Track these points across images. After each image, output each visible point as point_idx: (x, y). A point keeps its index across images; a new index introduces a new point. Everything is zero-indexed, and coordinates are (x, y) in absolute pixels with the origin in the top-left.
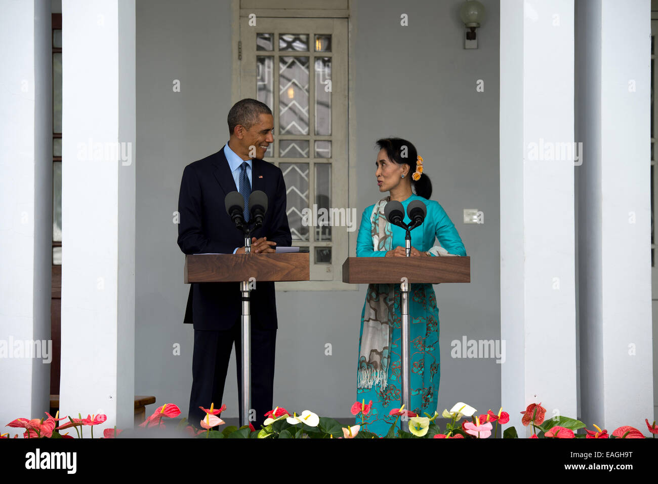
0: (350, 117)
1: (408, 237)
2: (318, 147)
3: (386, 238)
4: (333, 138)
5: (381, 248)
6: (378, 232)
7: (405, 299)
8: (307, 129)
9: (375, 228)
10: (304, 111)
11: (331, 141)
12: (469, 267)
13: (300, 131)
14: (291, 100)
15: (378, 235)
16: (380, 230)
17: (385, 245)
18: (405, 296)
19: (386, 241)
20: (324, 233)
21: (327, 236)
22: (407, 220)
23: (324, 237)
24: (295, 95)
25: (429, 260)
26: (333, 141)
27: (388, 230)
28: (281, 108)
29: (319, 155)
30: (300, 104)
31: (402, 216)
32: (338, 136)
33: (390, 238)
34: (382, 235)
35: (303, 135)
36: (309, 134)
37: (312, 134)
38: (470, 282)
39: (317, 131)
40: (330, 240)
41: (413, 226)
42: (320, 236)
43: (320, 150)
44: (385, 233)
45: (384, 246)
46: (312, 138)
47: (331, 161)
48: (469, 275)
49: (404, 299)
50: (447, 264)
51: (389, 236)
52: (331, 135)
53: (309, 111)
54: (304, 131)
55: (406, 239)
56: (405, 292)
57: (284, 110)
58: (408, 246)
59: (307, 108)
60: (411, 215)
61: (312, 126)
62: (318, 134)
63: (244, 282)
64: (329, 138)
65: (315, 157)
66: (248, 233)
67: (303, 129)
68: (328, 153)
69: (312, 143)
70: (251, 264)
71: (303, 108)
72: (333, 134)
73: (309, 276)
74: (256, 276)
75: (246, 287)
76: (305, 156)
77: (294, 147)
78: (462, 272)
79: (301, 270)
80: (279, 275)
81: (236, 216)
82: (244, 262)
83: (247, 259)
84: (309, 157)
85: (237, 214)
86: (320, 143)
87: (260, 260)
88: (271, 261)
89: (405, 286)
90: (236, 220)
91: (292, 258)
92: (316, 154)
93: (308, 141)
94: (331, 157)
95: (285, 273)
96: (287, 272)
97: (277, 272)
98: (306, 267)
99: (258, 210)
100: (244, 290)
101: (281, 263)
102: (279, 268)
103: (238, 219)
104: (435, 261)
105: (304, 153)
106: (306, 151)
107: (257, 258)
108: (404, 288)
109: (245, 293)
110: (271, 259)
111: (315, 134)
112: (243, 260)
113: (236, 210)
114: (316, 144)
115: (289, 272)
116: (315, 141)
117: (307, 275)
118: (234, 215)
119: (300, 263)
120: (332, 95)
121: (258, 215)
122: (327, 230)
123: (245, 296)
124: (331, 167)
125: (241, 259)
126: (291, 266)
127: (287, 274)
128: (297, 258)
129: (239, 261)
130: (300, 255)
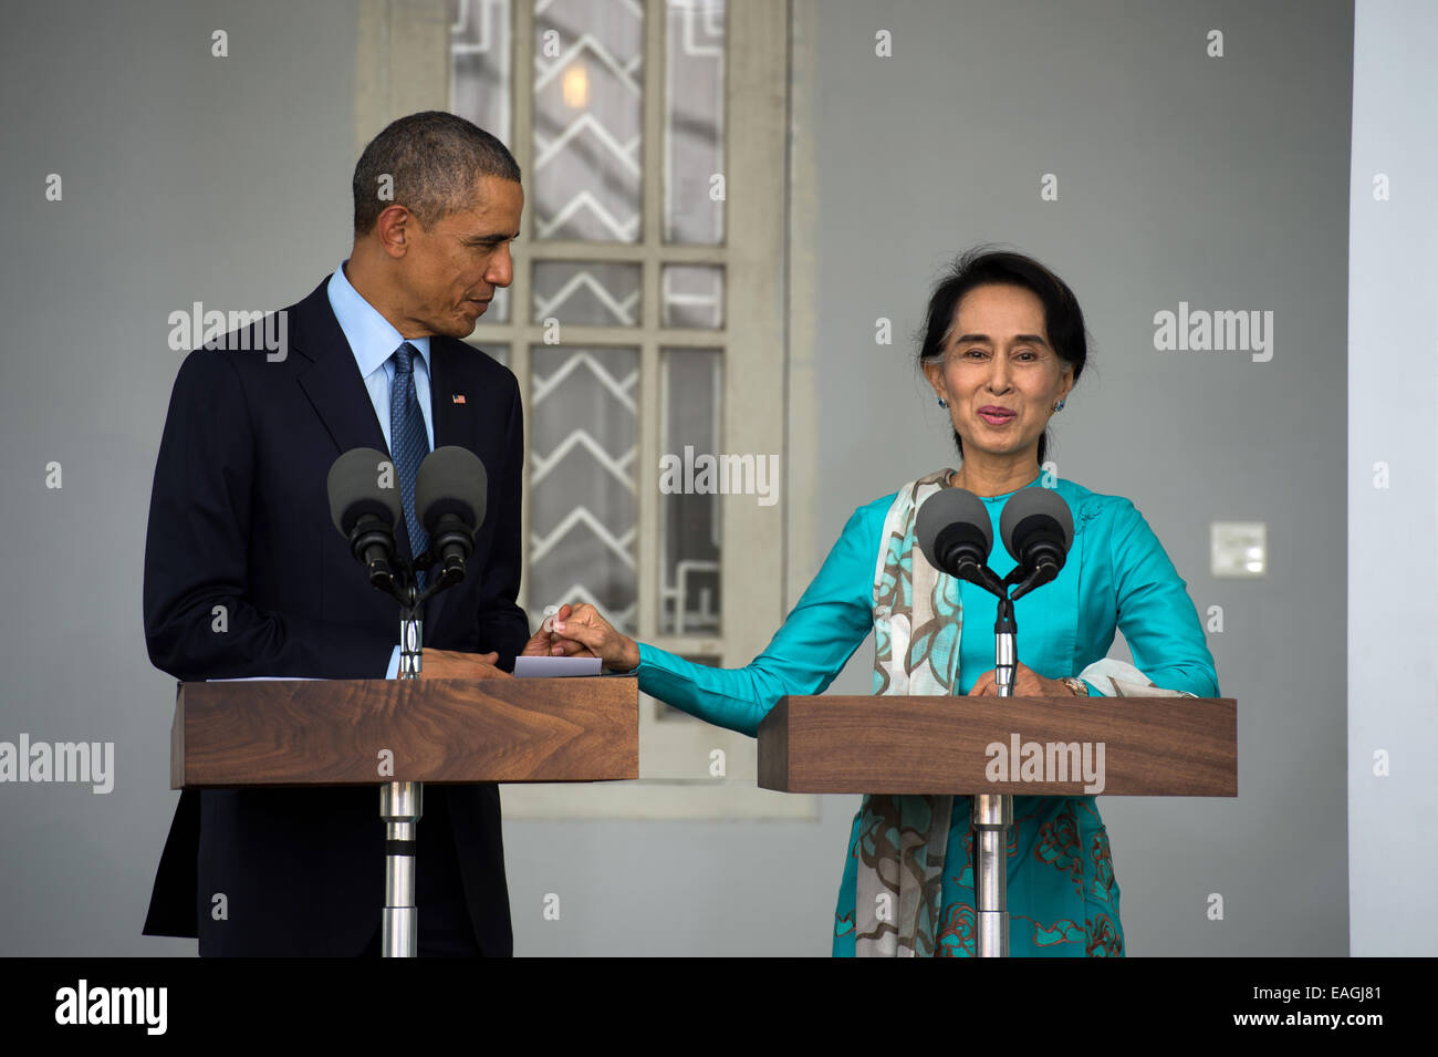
0: (794, 176)
1: (1006, 622)
2: (675, 289)
3: (939, 629)
4: (728, 256)
5: (919, 664)
6: (907, 603)
7: (991, 854)
8: (633, 223)
9: (897, 589)
10: (624, 155)
11: (721, 268)
12: (1233, 739)
13: (606, 230)
14: (577, 115)
15: (908, 613)
16: (916, 596)
17: (934, 652)
18: (990, 841)
19: (938, 637)
20: (692, 604)
21: (704, 616)
22: (1001, 561)
23: (694, 619)
24: (592, 91)
25: (1082, 711)
26: (731, 269)
27: (945, 599)
28: (540, 140)
29: (677, 318)
30: (608, 127)
31: (984, 548)
32: (751, 248)
33: (954, 627)
34: (922, 616)
35: (615, 242)
36: (640, 239)
37: (653, 239)
38: (1234, 794)
39: (675, 231)
40: (713, 630)
41: (1027, 584)
42: (681, 617)
43: (682, 299)
44: (935, 610)
45: (927, 655)
46: (652, 254)
47: (721, 339)
48: (1232, 768)
49: (985, 853)
50: (1150, 727)
51: (947, 620)
52: (723, 244)
53: (642, 156)
54: (624, 229)
55: (998, 629)
56: (992, 828)
57: (550, 150)
58: (1006, 657)
59: (634, 143)
60: (1016, 546)
61: (652, 207)
62: (674, 239)
63: (395, 785)
64: (714, 256)
65: (662, 326)
66: (413, 603)
67: (621, 220)
68: (711, 309)
69: (651, 272)
70: (422, 718)
71: (622, 141)
72: (732, 240)
73: (637, 763)
74: (439, 762)
75: (401, 804)
76: (627, 320)
77: (584, 288)
78: (1207, 758)
79: (609, 741)
80: (519, 761)
81: (370, 539)
82: (395, 711)
83: (407, 698)
84: (639, 323)
85: (371, 532)
86: (683, 273)
87: (455, 701)
88: (498, 706)
89: (992, 806)
90: (370, 553)
91: (574, 697)
92: (666, 315)
93: (637, 266)
94: (723, 327)
95: (546, 754)
96: (555, 746)
97: (518, 749)
98: (625, 732)
99: (450, 518)
100: (395, 813)
101: (533, 713)
102: (528, 732)
103: (375, 550)
104: (1104, 714)
105: (621, 310)
106: (631, 300)
107: (444, 696)
108: (989, 814)
109: (397, 825)
110: (496, 700)
111: (663, 242)
112: (393, 702)
113: (368, 518)
114: (668, 275)
115: (563, 748)
116: (664, 265)
117: (629, 762)
118: (362, 536)
119: (605, 715)
120: (728, 96)
121: (449, 538)
122: (705, 596)
123: (397, 837)
124: (723, 363)
125: (383, 698)
126: (569, 726)
127: (555, 756)
128: (591, 696)
129: (380, 706)
130: (603, 685)
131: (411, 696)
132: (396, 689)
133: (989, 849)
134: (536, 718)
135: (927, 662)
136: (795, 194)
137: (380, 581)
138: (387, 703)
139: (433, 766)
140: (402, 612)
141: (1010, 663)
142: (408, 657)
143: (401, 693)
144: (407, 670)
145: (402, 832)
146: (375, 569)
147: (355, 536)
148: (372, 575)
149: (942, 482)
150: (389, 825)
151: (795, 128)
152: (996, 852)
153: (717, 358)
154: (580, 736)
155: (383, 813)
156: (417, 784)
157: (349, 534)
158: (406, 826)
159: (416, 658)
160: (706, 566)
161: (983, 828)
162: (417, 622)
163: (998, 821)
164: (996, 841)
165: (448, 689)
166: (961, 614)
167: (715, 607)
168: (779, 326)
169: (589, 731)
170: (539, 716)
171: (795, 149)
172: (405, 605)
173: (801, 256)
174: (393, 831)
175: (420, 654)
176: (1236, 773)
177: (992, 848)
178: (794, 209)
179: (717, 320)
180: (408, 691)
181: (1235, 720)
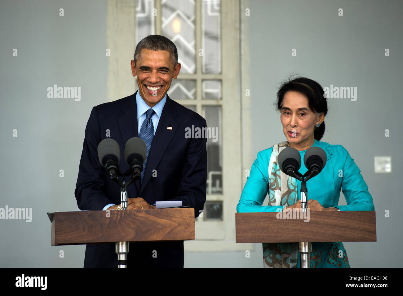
0: (243, 52)
1: (304, 189)
2: (206, 88)
3: (290, 193)
4: (223, 77)
6: (280, 186)
7: (305, 261)
8: (193, 67)
9: (276, 180)
10: (190, 46)
11: (220, 81)
12: (375, 223)
13: (185, 70)
14: (176, 34)
15: (280, 189)
16: (281, 183)
17: (289, 201)
18: (305, 257)
19: (290, 196)
20: (214, 185)
21: (218, 188)
23: (214, 189)
25: (327, 216)
26: (223, 81)
29: (209, 96)
30: (185, 38)
31: (298, 166)
32: (229, 74)
33: (294, 192)
34: (285, 190)
35: (187, 73)
36: (195, 72)
37: (199, 72)
38: (376, 241)
39: (206, 69)
40: (221, 192)
41: (309, 176)
42: (210, 188)
43: (209, 90)
46: (199, 77)
47: (221, 103)
48: (375, 232)
49: (303, 261)
51: (293, 190)
52: (221, 73)
53: (195, 47)
54: (190, 69)
56: (305, 253)
59: (193, 43)
61: (199, 62)
62: (206, 72)
63: (120, 243)
64: (219, 77)
65: (203, 99)
66: (124, 186)
67: (189, 66)
68: (218, 93)
69: (199, 82)
70: (128, 222)
71: (189, 42)
72: (224, 72)
73: (195, 234)
74: (133, 235)
75: (122, 248)
76: (192, 97)
77: (178, 88)
78: (367, 229)
79: (186, 228)
80: (158, 234)
81: (111, 167)
82: (120, 220)
83: (123, 216)
84: (195, 98)
85: (111, 164)
86: (208, 82)
87: (138, 216)
88: (151, 218)
89: (305, 246)
90: (111, 171)
91: (175, 214)
92: (204, 95)
93: (195, 81)
94: (221, 99)
95: (167, 232)
96: (169, 230)
97: (158, 231)
98: (191, 225)
99: (135, 160)
100: (120, 251)
101: (162, 220)
102: (161, 225)
103: (113, 170)
104: (334, 217)
105: (190, 94)
106: (193, 91)
107: (135, 215)
108: (304, 248)
109: (121, 255)
110: (150, 216)
111: (203, 73)
112: (119, 217)
113: (110, 160)
114: (204, 83)
115: (172, 230)
116: (203, 80)
117: (192, 234)
118: (108, 166)
119: (184, 220)
120: (221, 28)
121: (135, 166)
122: (218, 182)
123: (121, 259)
124: (222, 110)
125: (116, 216)
126: (173, 223)
127: (169, 233)
128: (180, 214)
129: (115, 218)
130: (184, 210)
131: (124, 215)
132: (120, 213)
133: (304, 260)
134: (163, 221)
135: (287, 204)
136: (243, 57)
137: (115, 180)
138: (117, 218)
139: (132, 237)
140: (121, 189)
141: (305, 201)
142: (123, 203)
143: (121, 214)
144: (123, 207)
145: (123, 258)
146: (113, 176)
147: (106, 166)
148: (112, 178)
149: (287, 146)
150: (118, 255)
151: (243, 37)
152: (307, 260)
153: (220, 108)
154: (177, 226)
155: (117, 251)
156: (127, 243)
157: (104, 165)
158: (124, 255)
159: (126, 203)
160: (217, 173)
161: (303, 253)
162: (126, 192)
163: (307, 251)
164: (307, 257)
165: (136, 212)
166: (297, 189)
167: (221, 185)
168: (239, 98)
169: (179, 225)
170: (164, 220)
171: (243, 44)
172: (122, 187)
173: (245, 76)
174: (120, 257)
175: (127, 202)
176: (376, 234)
177: (305, 259)
178: (243, 62)
179: (219, 96)
180: (123, 213)
181: (375, 217)
